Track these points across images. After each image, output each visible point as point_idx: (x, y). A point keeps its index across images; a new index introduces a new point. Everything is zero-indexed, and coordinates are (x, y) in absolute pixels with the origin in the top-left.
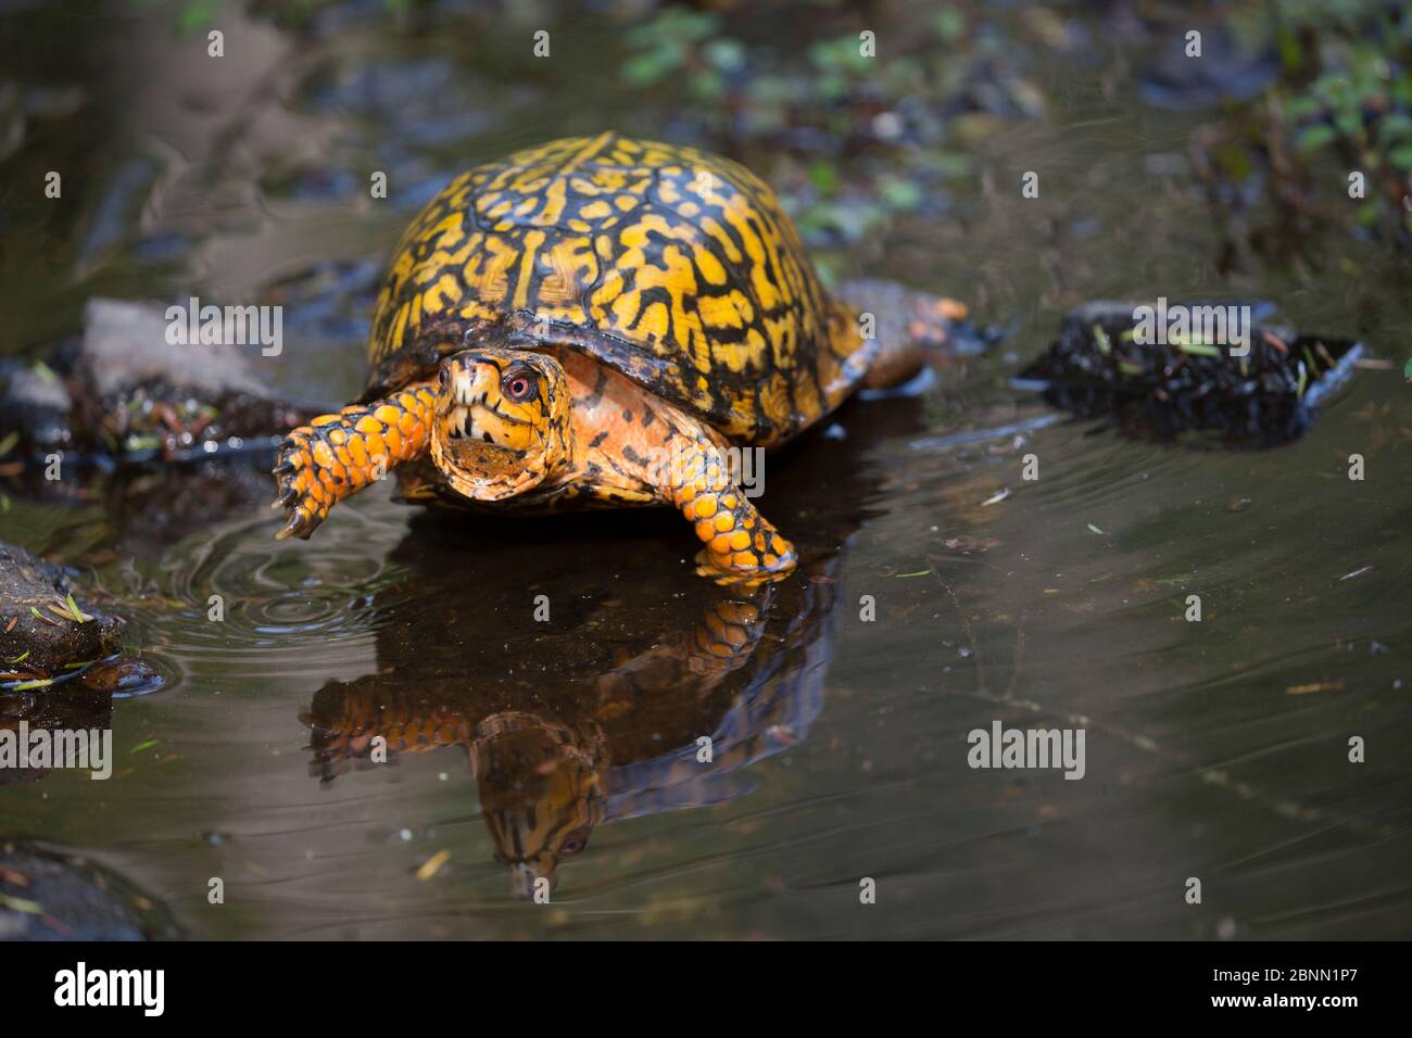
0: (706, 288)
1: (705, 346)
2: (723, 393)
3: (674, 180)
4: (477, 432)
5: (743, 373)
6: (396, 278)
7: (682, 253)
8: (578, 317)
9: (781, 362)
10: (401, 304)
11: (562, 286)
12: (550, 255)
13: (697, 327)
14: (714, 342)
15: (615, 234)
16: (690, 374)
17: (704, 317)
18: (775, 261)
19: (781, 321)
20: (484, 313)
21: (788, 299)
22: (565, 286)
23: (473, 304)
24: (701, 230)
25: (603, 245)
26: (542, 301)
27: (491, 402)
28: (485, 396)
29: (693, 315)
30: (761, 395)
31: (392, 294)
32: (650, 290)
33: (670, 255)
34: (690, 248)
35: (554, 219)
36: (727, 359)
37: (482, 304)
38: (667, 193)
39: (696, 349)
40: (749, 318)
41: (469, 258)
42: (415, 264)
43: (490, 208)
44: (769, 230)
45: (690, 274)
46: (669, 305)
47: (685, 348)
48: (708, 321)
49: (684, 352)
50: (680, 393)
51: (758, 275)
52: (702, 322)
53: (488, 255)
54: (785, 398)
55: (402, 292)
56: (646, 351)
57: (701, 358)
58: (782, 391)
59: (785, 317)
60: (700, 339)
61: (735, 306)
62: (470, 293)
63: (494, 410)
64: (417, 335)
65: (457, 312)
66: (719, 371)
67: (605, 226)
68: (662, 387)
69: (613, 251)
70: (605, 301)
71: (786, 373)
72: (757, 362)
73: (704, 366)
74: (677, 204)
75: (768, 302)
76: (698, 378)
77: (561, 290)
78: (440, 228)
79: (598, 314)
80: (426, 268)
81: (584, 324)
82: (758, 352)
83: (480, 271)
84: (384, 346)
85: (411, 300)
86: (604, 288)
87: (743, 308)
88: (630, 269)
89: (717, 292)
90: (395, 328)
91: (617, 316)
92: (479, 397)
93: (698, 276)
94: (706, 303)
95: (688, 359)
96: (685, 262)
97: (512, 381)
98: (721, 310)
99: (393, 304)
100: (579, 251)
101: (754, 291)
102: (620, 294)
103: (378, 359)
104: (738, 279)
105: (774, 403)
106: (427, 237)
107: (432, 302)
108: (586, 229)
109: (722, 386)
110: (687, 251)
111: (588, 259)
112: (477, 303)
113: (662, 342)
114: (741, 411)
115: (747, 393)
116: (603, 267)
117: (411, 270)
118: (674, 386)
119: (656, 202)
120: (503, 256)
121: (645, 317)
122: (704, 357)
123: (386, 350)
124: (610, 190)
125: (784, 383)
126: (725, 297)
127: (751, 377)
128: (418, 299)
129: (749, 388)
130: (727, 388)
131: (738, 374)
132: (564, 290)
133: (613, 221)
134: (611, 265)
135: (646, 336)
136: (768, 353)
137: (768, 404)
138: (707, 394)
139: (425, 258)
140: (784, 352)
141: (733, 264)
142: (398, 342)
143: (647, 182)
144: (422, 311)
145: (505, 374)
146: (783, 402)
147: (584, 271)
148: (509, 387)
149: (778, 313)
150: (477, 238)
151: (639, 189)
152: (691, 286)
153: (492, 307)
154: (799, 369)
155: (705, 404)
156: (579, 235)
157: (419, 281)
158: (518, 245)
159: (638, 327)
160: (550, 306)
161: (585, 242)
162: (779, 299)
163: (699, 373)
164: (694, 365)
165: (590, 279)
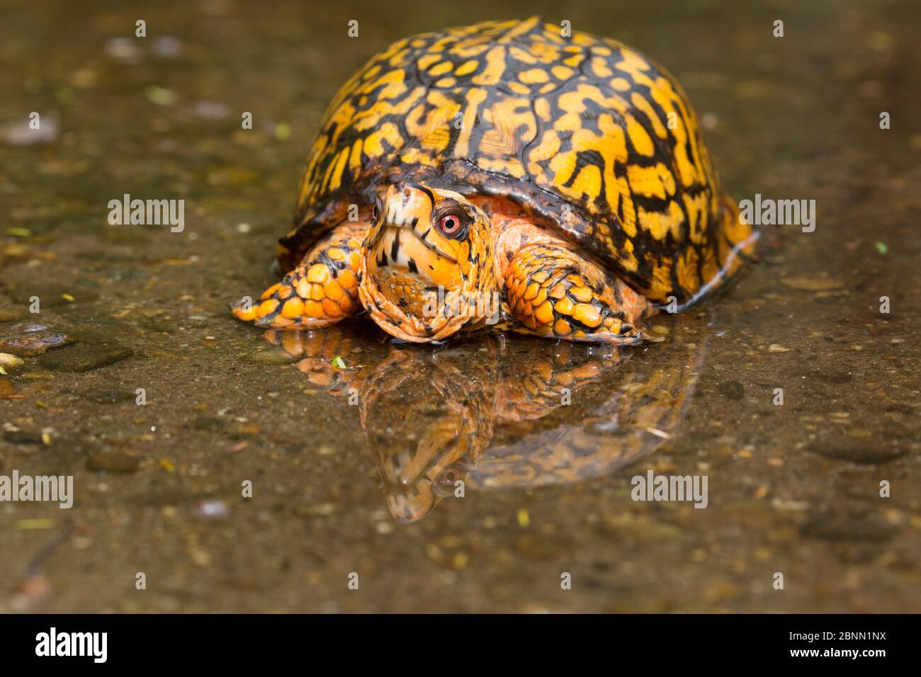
0: (635, 158)
1: (633, 212)
2: (647, 258)
3: (605, 57)
4: (403, 258)
5: (664, 242)
6: (335, 126)
7: (615, 121)
8: (517, 170)
9: (696, 237)
10: (339, 149)
11: (501, 141)
12: (492, 111)
13: (626, 193)
14: (640, 208)
15: (553, 98)
16: (619, 236)
17: (632, 185)
18: (693, 143)
19: (697, 198)
20: (426, 161)
21: (702, 180)
22: (505, 141)
23: (414, 151)
24: (631, 104)
25: (542, 106)
26: (482, 152)
27: (420, 229)
28: (415, 222)
29: (622, 181)
30: (677, 264)
31: (330, 141)
32: (585, 153)
33: (605, 122)
34: (623, 118)
35: (495, 80)
36: (651, 226)
37: (423, 151)
38: (600, 68)
39: (624, 213)
40: (672, 191)
41: (411, 109)
42: (355, 114)
43: (431, 67)
44: (689, 115)
45: (622, 143)
46: (602, 169)
47: (615, 210)
48: (637, 189)
49: (614, 214)
50: (610, 252)
51: (680, 152)
52: (630, 188)
53: (430, 107)
54: (695, 271)
55: (341, 139)
56: (580, 207)
57: (629, 222)
58: (694, 265)
59: (699, 196)
60: (628, 205)
61: (660, 178)
62: (411, 141)
63: (423, 238)
64: (357, 176)
65: (399, 157)
66: (644, 236)
67: (543, 90)
68: (594, 244)
69: (551, 113)
70: (542, 159)
71: (698, 248)
72: (676, 233)
73: (631, 230)
74: (609, 79)
75: (687, 180)
76: (625, 241)
77: (501, 145)
78: (381, 81)
79: (535, 170)
80: (367, 117)
81: (522, 177)
82: (678, 224)
83: (422, 121)
84: (320, 188)
85: (351, 146)
86: (542, 146)
87: (668, 179)
88: (566, 131)
89: (645, 162)
90: (333, 170)
91: (554, 173)
92: (410, 221)
93: (629, 145)
94: (635, 171)
95: (617, 221)
96: (617, 130)
97: (445, 215)
98: (648, 180)
99: (331, 150)
100: (519, 110)
101: (677, 166)
102: (556, 153)
103: (312, 200)
104: (664, 152)
105: (687, 274)
106: (368, 89)
107: (373, 147)
108: (527, 91)
109: (646, 251)
110: (620, 121)
111: (528, 118)
112: (418, 150)
113: (595, 202)
114: (660, 277)
115: (666, 261)
116: (541, 127)
117: (352, 118)
118: (605, 244)
119: (590, 75)
120: (445, 110)
121: (580, 177)
122: (631, 221)
123: (323, 191)
124: (547, 60)
125: (696, 257)
126: (652, 168)
127: (670, 247)
128: (358, 144)
129: (668, 257)
130: (649, 253)
131: (659, 242)
132: (503, 145)
133: (551, 87)
134: (549, 126)
135: (581, 195)
136: (685, 225)
137: (682, 274)
138: (632, 256)
139: (367, 108)
140: (698, 229)
141: (660, 139)
142: (336, 183)
143: (580, 58)
144: (363, 155)
145: (438, 206)
146: (693, 275)
147: (523, 129)
148: (441, 223)
149: (695, 190)
150: (420, 91)
151: (575, 61)
152: (623, 155)
153: (433, 155)
154: (707, 246)
155: (631, 265)
156: (519, 96)
157: (360, 128)
158: (461, 101)
159: (573, 186)
160: (491, 158)
161: (525, 103)
162: (697, 179)
163: (626, 236)
164: (621, 227)
165: (528, 137)
